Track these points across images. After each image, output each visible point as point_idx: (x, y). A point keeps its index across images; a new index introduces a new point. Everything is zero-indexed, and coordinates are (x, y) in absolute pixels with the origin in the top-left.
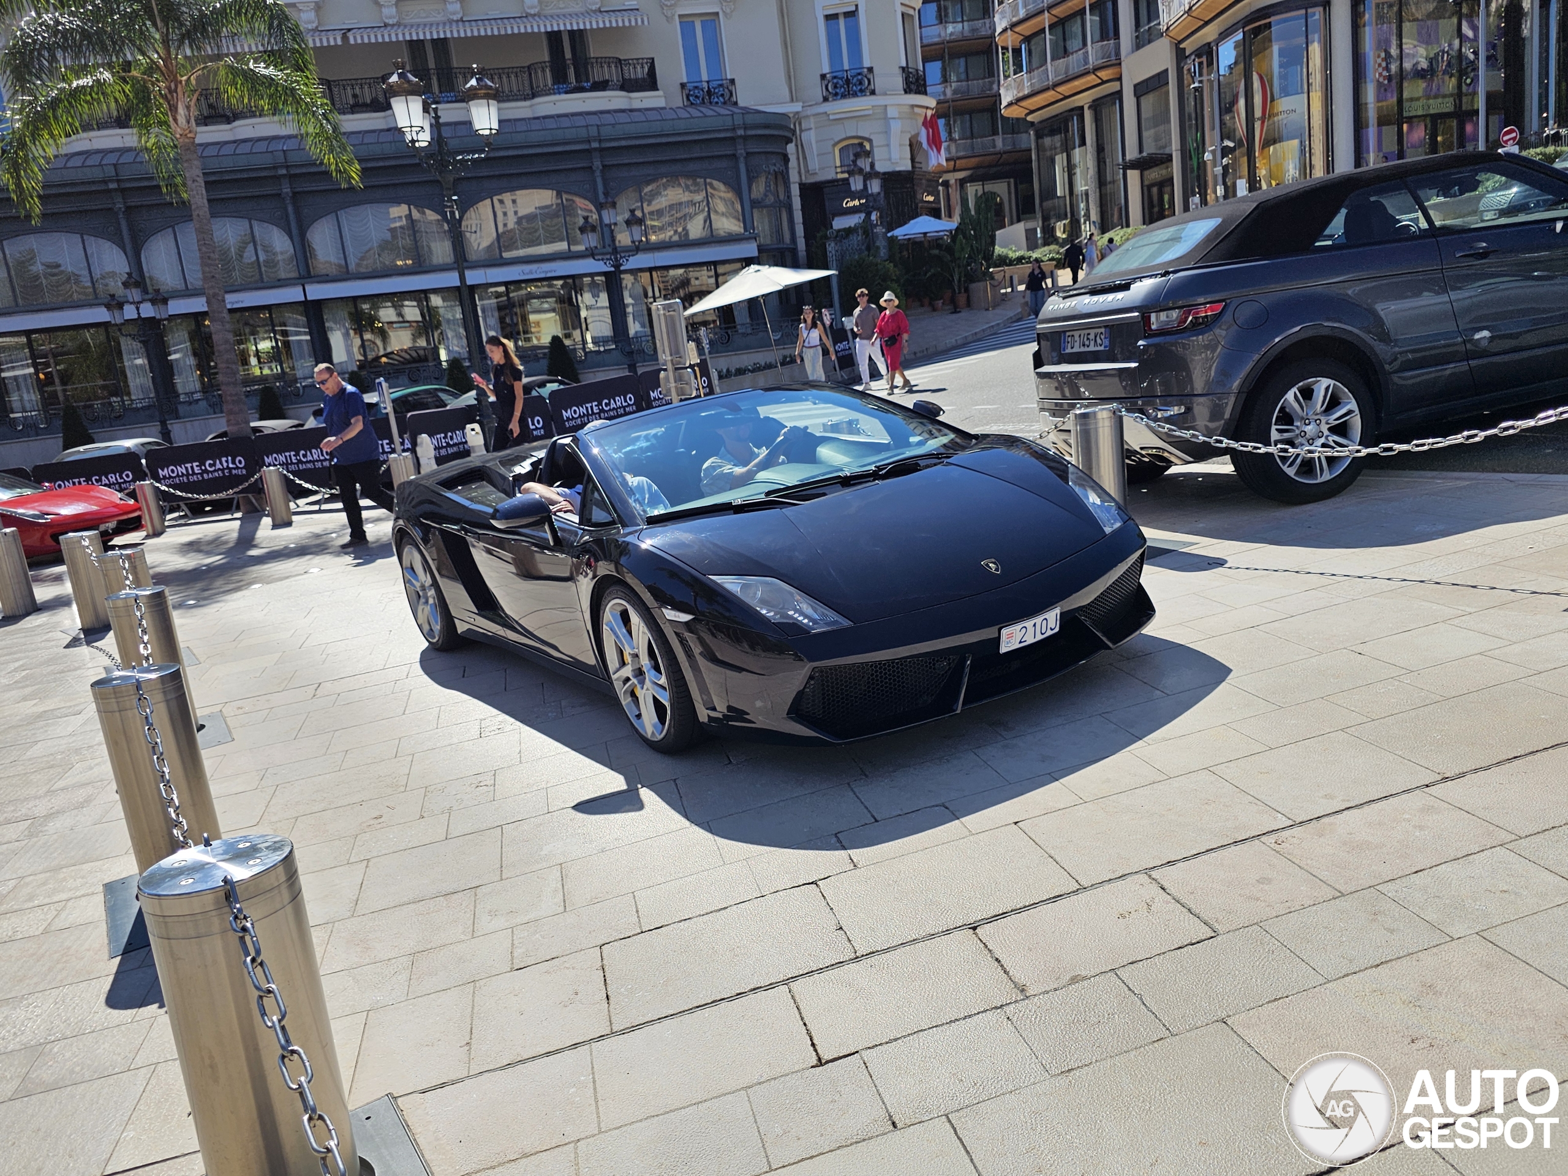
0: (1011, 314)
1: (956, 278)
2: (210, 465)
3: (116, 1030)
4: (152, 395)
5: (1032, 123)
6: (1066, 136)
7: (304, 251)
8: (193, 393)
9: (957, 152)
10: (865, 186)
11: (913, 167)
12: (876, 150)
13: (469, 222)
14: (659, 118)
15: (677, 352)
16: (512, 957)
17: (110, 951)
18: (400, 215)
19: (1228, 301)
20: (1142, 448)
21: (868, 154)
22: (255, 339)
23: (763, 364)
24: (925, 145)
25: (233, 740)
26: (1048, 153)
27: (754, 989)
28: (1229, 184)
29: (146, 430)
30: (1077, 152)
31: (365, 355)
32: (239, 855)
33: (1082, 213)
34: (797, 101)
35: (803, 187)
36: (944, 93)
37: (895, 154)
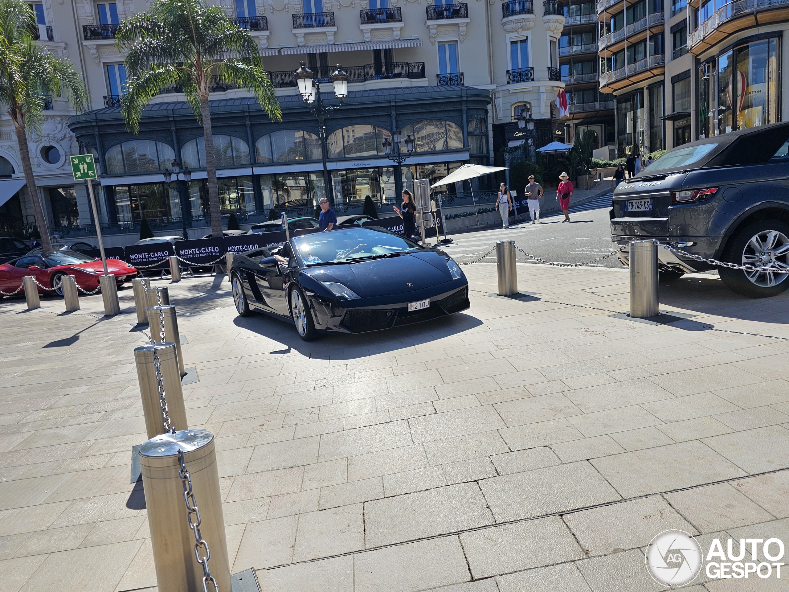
0: (599, 192)
2: (203, 250)
3: (129, 519)
4: (181, 216)
5: (616, 96)
6: (633, 103)
7: (254, 151)
8: (199, 216)
9: (575, 110)
10: (526, 125)
11: (551, 117)
12: (532, 108)
13: (331, 141)
14: (425, 91)
15: (425, 205)
16: (319, 503)
17: (131, 479)
18: (299, 136)
19: (720, 187)
20: (668, 263)
21: (528, 110)
22: (229, 192)
23: (468, 213)
24: (558, 106)
25: (199, 381)
26: (623, 111)
27: (440, 535)
28: (721, 129)
29: (177, 232)
30: (639, 111)
31: (278, 201)
32: (188, 439)
33: (640, 142)
34: (494, 83)
35: (494, 126)
36: (570, 80)
37: (543, 110)
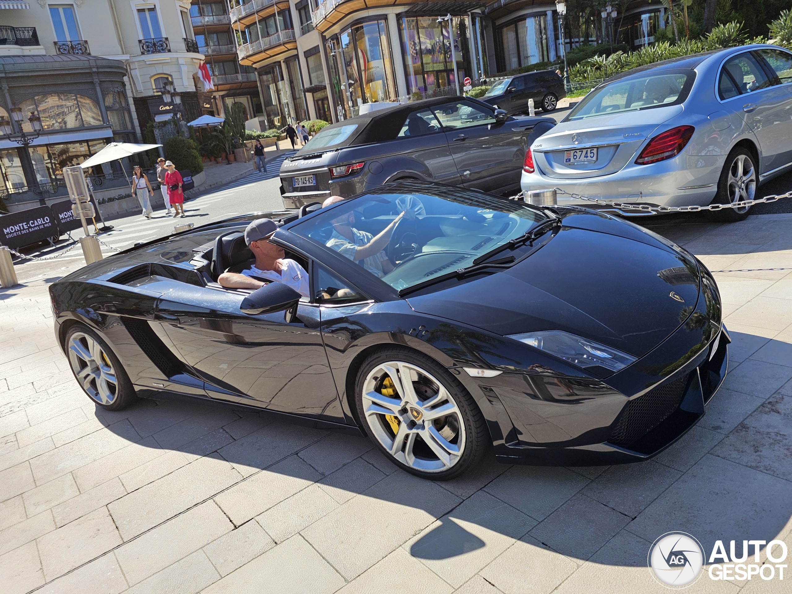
1: (227, 146)
5: (256, 69)
6: (274, 75)
9: (218, 81)
10: (172, 99)
11: (196, 90)
12: (175, 81)
14: (43, 61)
15: (82, 194)
16: (55, 522)
19: (365, 162)
21: (172, 83)
24: (201, 79)
26: (266, 83)
28: (353, 100)
30: (280, 83)
33: (287, 113)
34: (126, 54)
35: (136, 100)
36: (207, 51)
37: (186, 83)
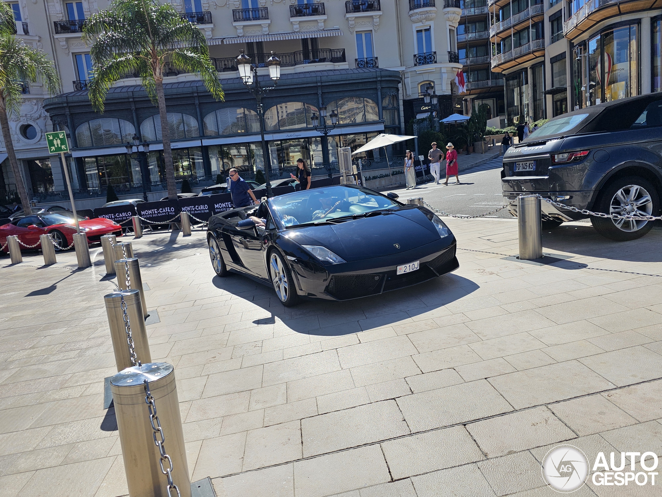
0: (492, 155)
1: (469, 139)
2: (161, 210)
3: (103, 440)
4: (141, 182)
5: (505, 75)
6: (519, 80)
7: (202, 126)
8: (156, 182)
9: (471, 87)
10: (431, 100)
11: (452, 93)
12: (436, 86)
13: (267, 116)
14: (346, 73)
15: (348, 169)
16: (264, 421)
17: (104, 406)
18: (240, 112)
19: (591, 150)
20: (549, 214)
21: (432, 87)
22: (182, 161)
23: (384, 175)
24: (457, 84)
25: (160, 322)
26: (511, 88)
27: (365, 444)
28: (592, 101)
29: (138, 196)
30: (524, 87)
31: (224, 168)
32: (152, 371)
33: (526, 113)
34: (403, 66)
35: (404, 101)
36: (466, 62)
37: (444, 88)
